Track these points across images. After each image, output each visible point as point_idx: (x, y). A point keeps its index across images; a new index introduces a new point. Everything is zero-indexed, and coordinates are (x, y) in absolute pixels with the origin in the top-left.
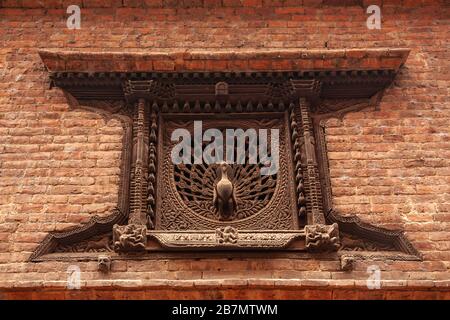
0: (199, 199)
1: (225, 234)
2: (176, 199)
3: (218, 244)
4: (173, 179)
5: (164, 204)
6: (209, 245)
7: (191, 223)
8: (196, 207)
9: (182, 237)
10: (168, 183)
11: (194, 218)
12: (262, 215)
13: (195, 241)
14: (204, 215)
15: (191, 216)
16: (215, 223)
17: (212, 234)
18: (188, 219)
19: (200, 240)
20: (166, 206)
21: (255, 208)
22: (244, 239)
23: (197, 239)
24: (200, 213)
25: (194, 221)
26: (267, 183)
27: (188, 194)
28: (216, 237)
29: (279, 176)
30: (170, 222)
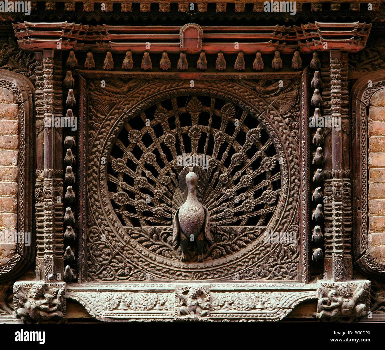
0: (149, 223)
1: (189, 301)
2: (111, 227)
3: (179, 317)
4: (105, 191)
5: (92, 235)
6: (164, 319)
7: (136, 268)
8: (144, 238)
9: (122, 304)
10: (97, 198)
11: (141, 259)
12: (252, 254)
13: (142, 312)
14: (158, 251)
15: (136, 255)
16: (175, 267)
17: (169, 294)
18: (131, 261)
19: (150, 309)
20: (94, 239)
21: (242, 240)
22: (219, 307)
23: (146, 308)
24: (150, 249)
25: (140, 264)
26: (264, 196)
27: (132, 215)
28: (175, 304)
29: (284, 187)
30: (102, 265)
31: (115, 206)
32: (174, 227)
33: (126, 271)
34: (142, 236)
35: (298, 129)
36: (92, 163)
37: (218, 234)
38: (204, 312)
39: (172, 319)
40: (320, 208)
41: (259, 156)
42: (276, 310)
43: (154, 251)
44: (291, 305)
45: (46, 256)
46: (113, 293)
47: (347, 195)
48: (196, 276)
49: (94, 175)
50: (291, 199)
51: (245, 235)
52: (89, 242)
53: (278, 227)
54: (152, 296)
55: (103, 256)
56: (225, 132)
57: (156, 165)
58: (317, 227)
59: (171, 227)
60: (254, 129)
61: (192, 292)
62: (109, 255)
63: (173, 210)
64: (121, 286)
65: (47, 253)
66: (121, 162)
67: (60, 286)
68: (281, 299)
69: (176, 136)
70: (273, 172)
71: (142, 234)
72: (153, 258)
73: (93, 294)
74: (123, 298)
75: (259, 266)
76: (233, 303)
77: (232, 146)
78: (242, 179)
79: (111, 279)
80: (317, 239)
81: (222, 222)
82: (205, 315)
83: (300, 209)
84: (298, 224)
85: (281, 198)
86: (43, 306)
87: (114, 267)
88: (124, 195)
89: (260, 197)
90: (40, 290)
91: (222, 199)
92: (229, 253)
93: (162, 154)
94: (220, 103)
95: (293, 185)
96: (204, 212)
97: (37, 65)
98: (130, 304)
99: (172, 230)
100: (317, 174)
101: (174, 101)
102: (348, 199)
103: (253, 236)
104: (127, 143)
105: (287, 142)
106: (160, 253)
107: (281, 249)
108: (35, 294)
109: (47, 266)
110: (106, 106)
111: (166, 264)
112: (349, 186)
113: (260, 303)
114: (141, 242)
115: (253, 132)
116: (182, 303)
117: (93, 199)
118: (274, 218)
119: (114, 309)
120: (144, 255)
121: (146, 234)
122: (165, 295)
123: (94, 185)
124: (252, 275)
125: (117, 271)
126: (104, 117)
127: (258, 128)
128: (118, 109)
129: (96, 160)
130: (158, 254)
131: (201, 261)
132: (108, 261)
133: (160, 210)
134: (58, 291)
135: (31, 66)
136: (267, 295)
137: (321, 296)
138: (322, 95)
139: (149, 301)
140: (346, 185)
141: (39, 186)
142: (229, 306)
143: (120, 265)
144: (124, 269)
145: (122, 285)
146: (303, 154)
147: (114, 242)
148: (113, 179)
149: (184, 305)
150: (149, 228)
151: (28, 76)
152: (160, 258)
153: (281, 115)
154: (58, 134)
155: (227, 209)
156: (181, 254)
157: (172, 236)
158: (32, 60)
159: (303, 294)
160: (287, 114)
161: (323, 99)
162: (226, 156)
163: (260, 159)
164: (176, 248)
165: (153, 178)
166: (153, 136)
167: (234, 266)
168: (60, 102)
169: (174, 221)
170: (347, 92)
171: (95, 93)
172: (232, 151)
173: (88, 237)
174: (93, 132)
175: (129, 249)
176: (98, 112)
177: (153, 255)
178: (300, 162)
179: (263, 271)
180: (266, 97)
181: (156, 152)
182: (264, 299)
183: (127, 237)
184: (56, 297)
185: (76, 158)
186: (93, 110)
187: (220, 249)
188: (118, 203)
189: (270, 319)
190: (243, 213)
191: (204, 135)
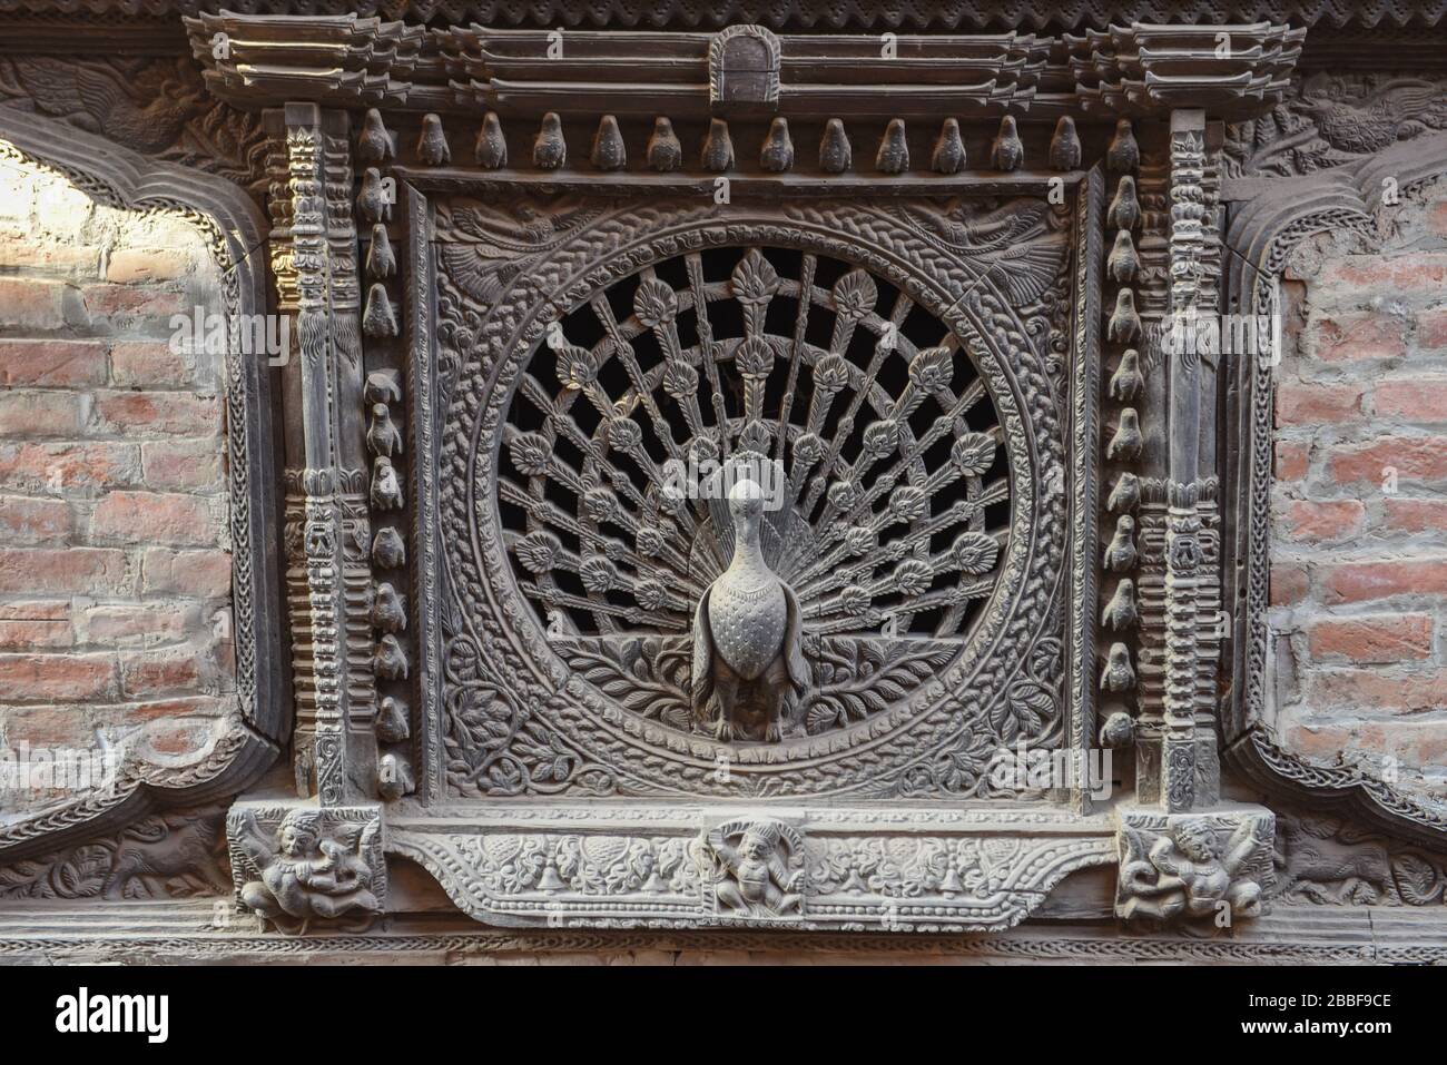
1: (745, 867)
2: (513, 638)
3: (715, 915)
4: (492, 528)
5: (456, 661)
6: (673, 920)
7: (586, 759)
8: (609, 671)
9: (548, 871)
10: (467, 550)
11: (599, 734)
12: (925, 721)
13: (608, 898)
14: (648, 711)
15: (584, 722)
16: (701, 758)
17: (685, 841)
18: (571, 737)
19: (631, 890)
20: (463, 672)
21: (892, 679)
22: (831, 886)
23: (618, 886)
24: (628, 701)
25: (601, 747)
26: (959, 549)
27: (572, 600)
28: (705, 876)
29: (1020, 524)
30: (489, 750)
31: (522, 573)
32: (698, 637)
33: (559, 768)
34: (603, 664)
35: (1064, 352)
36: (452, 446)
37: (822, 659)
38: (788, 899)
39: (694, 920)
40: (1127, 592)
41: (944, 432)
42: (998, 897)
43: (638, 708)
44: (1041, 882)
45: (320, 726)
46: (521, 837)
47: (1209, 552)
48: (763, 784)
49: (460, 483)
50: (1042, 561)
51: (903, 666)
52: (448, 680)
53: (1001, 642)
54: (635, 847)
55: (490, 723)
56: (846, 357)
57: (640, 455)
58: (1118, 648)
59: (686, 638)
60: (934, 350)
61: (751, 839)
62: (509, 720)
63: (693, 589)
64: (544, 815)
65: (326, 721)
66: (538, 443)
67: (364, 817)
68: (1012, 863)
69: (701, 369)
70: (988, 479)
71: (602, 657)
72: (637, 730)
73: (465, 839)
74: (551, 854)
75: (945, 758)
76: (874, 872)
77: (866, 401)
78: (897, 499)
79: (514, 790)
80: (1119, 686)
81: (839, 623)
82: (794, 907)
83: (1065, 591)
84: (1059, 636)
85: (1012, 557)
86: (317, 880)
87: (521, 755)
88: (547, 542)
89: (949, 553)
90: (306, 830)
91: (835, 555)
92: (855, 717)
93: (660, 422)
94: (832, 269)
95: (1047, 518)
96: (783, 600)
97: (271, 149)
98: (573, 871)
99: (690, 646)
100: (1121, 489)
101: (694, 262)
102: (1212, 563)
103: (925, 668)
104: (554, 387)
105: (1032, 391)
106: (656, 716)
107: (1010, 709)
108: (292, 843)
109: (325, 757)
110: (487, 274)
111: (674, 750)
112: (1215, 526)
113: (951, 872)
114: (598, 682)
115: (928, 361)
116: (722, 872)
117: (456, 555)
118: (990, 616)
119: (525, 887)
120: (611, 723)
121: (616, 658)
122: (673, 843)
123: (457, 513)
124: (922, 783)
125: (531, 767)
126: (482, 309)
127: (944, 349)
128: (527, 285)
129: (461, 437)
130: (650, 717)
131: (776, 741)
132: (504, 739)
133: (652, 587)
134: (359, 833)
135: (253, 151)
136: (970, 850)
137: (1128, 856)
138: (1139, 250)
139: (627, 863)
140: (1205, 522)
141: (295, 518)
142: (861, 883)
143: (542, 750)
144: (550, 761)
145: (548, 810)
146: (1079, 428)
147: (521, 684)
148: (514, 493)
149: (731, 876)
150: (621, 641)
151: (244, 183)
152: (655, 731)
153: (1016, 309)
154: (345, 361)
155: (852, 588)
156: (716, 719)
157: (690, 664)
158: (254, 134)
159: (1074, 847)
160: (1032, 304)
161: (1143, 260)
162: (850, 430)
163: (949, 439)
164: (703, 700)
165: (633, 492)
166: (632, 365)
167: (872, 756)
168: (350, 264)
169: (697, 621)
170: (1215, 240)
171: (453, 235)
172: (867, 414)
173: (444, 668)
174: (451, 353)
175: (564, 702)
176: (464, 293)
177: (635, 723)
178: (1069, 452)
179: (956, 773)
180: (971, 253)
181: (640, 414)
182: (962, 862)
183: (559, 669)
184: (355, 850)
185: (404, 431)
186: (449, 288)
187: (830, 705)
188: (531, 566)
189: (980, 924)
190: (896, 598)
191: (782, 366)
